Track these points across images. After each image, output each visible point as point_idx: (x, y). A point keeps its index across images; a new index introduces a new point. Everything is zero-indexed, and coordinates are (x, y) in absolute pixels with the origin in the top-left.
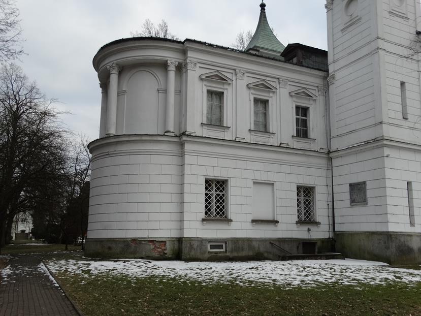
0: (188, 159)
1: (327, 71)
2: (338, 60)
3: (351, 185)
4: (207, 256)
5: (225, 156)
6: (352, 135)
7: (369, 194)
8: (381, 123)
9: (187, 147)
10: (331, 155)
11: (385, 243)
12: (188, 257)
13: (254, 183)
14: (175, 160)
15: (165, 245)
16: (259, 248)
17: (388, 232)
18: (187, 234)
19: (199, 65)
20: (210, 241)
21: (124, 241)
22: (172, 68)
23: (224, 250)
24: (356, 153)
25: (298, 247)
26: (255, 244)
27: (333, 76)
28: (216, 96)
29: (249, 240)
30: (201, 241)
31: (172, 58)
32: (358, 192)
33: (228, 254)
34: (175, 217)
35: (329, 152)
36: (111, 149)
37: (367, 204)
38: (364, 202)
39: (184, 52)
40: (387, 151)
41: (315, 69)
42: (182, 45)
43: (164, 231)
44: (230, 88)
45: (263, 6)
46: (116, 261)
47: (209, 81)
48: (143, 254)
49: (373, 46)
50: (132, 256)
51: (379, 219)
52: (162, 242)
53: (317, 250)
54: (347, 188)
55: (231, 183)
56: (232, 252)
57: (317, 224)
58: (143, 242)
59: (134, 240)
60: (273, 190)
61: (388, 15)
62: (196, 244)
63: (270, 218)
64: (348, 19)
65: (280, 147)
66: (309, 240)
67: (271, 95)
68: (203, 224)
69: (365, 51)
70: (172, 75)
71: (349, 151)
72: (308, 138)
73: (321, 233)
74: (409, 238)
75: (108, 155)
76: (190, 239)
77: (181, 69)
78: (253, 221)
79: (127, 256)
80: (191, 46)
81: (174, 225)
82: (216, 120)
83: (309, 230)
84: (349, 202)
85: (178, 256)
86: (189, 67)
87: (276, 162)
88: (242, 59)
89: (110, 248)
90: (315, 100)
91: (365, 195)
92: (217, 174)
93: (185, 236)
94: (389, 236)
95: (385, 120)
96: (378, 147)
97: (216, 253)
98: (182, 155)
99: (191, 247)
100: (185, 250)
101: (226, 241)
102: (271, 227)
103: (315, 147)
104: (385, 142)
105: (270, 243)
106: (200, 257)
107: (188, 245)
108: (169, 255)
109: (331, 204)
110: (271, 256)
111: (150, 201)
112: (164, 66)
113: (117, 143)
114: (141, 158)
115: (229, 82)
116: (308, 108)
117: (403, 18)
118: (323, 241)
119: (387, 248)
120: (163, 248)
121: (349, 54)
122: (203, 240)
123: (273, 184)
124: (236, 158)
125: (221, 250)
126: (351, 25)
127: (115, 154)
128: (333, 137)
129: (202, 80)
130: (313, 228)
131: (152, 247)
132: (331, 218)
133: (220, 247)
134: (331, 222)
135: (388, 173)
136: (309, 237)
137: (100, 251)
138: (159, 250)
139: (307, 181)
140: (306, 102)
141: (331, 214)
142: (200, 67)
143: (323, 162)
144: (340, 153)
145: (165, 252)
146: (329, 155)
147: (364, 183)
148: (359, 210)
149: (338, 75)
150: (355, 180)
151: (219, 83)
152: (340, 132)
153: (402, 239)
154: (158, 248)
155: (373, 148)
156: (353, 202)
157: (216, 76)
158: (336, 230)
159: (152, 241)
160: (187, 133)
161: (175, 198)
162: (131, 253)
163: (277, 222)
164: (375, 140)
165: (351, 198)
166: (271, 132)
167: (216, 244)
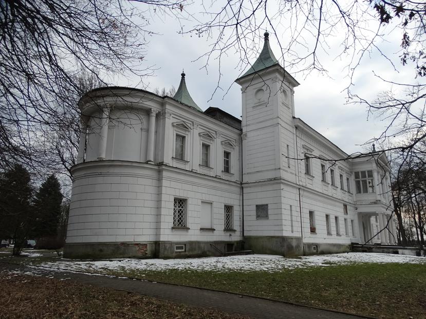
0: (165, 183)
1: (241, 130)
2: (249, 125)
3: (257, 206)
4: (174, 255)
5: (187, 182)
6: (259, 174)
7: (270, 212)
8: (280, 169)
9: (165, 174)
10: (243, 186)
11: (281, 243)
12: (163, 256)
13: (202, 202)
14: (154, 183)
15: (146, 247)
16: (204, 248)
17: (283, 236)
18: (163, 238)
19: (172, 115)
20: (177, 243)
21: (115, 245)
22: (154, 114)
23: (184, 250)
24: (261, 186)
25: (225, 247)
26: (202, 245)
27: (246, 135)
28: (181, 139)
29: (199, 243)
30: (171, 243)
31: (154, 107)
32: (262, 211)
33: (187, 253)
34: (153, 226)
35: (241, 184)
36: (104, 170)
37: (268, 218)
38: (266, 217)
39: (163, 105)
40: (282, 186)
41: (236, 129)
42: (162, 99)
43: (145, 236)
44: (189, 134)
45: (183, 75)
46: (112, 261)
47: (177, 127)
48: (131, 255)
49: (275, 121)
50: (122, 256)
51: (277, 228)
52: (145, 244)
53: (234, 249)
54: (255, 208)
55: (189, 202)
56: (189, 251)
57: (235, 231)
58: (131, 245)
59: (123, 244)
60: (212, 207)
61: (281, 104)
62: (168, 246)
63: (209, 227)
64: (257, 101)
65: (215, 177)
66: (230, 242)
67: (212, 142)
68: (172, 231)
69: (269, 123)
70: (153, 119)
71: (257, 184)
72: (228, 173)
73: (236, 237)
74: (291, 240)
75: (100, 174)
76: (164, 242)
77: (160, 116)
78: (201, 229)
79: (117, 257)
80: (169, 101)
81: (152, 232)
82: (180, 156)
83: (230, 235)
84: (255, 217)
85: (155, 255)
86: (167, 115)
87: (214, 188)
88: (198, 115)
89: (101, 251)
90: (234, 148)
91: (267, 213)
92: (181, 195)
93: (161, 240)
94: (283, 239)
95: (281, 167)
96: (277, 183)
97: (180, 252)
98: (160, 179)
99: (165, 249)
100: (162, 250)
101: (185, 244)
102: (210, 233)
103: (233, 179)
104: (282, 181)
105: (211, 245)
106: (170, 256)
107: (163, 247)
108: (149, 255)
109: (242, 217)
110: (210, 253)
111: (137, 213)
112: (148, 112)
113: (110, 166)
114: (130, 180)
115: (190, 130)
116: (230, 153)
117: (286, 106)
118: (238, 242)
119: (282, 246)
120: (145, 249)
121: (258, 123)
122: (172, 243)
123: (212, 203)
124: (193, 184)
125: (182, 250)
126: (259, 105)
127: (108, 175)
128: (245, 174)
129: (173, 126)
130: (233, 234)
131: (138, 249)
132: (242, 227)
133: (182, 248)
134: (242, 230)
135: (283, 200)
136: (231, 240)
137: (90, 253)
138: (142, 251)
139: (229, 203)
140: (230, 149)
141: (242, 225)
142: (173, 117)
143: (237, 190)
144: (250, 185)
145: (146, 252)
146: (242, 185)
147: (267, 205)
148: (263, 222)
149: (249, 135)
150: (260, 203)
151: (183, 130)
152: (249, 171)
153: (289, 241)
154: (141, 250)
155: (274, 184)
156: (258, 217)
157: (182, 124)
158: (245, 235)
159: (137, 244)
160: (164, 163)
161: (154, 212)
162: (121, 254)
163: (214, 230)
164: (275, 179)
165: (257, 214)
166: (211, 167)
167: (180, 245)
